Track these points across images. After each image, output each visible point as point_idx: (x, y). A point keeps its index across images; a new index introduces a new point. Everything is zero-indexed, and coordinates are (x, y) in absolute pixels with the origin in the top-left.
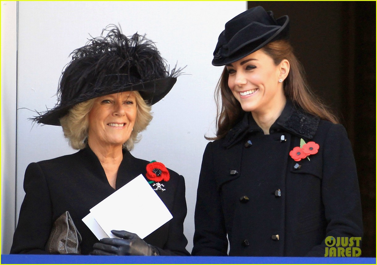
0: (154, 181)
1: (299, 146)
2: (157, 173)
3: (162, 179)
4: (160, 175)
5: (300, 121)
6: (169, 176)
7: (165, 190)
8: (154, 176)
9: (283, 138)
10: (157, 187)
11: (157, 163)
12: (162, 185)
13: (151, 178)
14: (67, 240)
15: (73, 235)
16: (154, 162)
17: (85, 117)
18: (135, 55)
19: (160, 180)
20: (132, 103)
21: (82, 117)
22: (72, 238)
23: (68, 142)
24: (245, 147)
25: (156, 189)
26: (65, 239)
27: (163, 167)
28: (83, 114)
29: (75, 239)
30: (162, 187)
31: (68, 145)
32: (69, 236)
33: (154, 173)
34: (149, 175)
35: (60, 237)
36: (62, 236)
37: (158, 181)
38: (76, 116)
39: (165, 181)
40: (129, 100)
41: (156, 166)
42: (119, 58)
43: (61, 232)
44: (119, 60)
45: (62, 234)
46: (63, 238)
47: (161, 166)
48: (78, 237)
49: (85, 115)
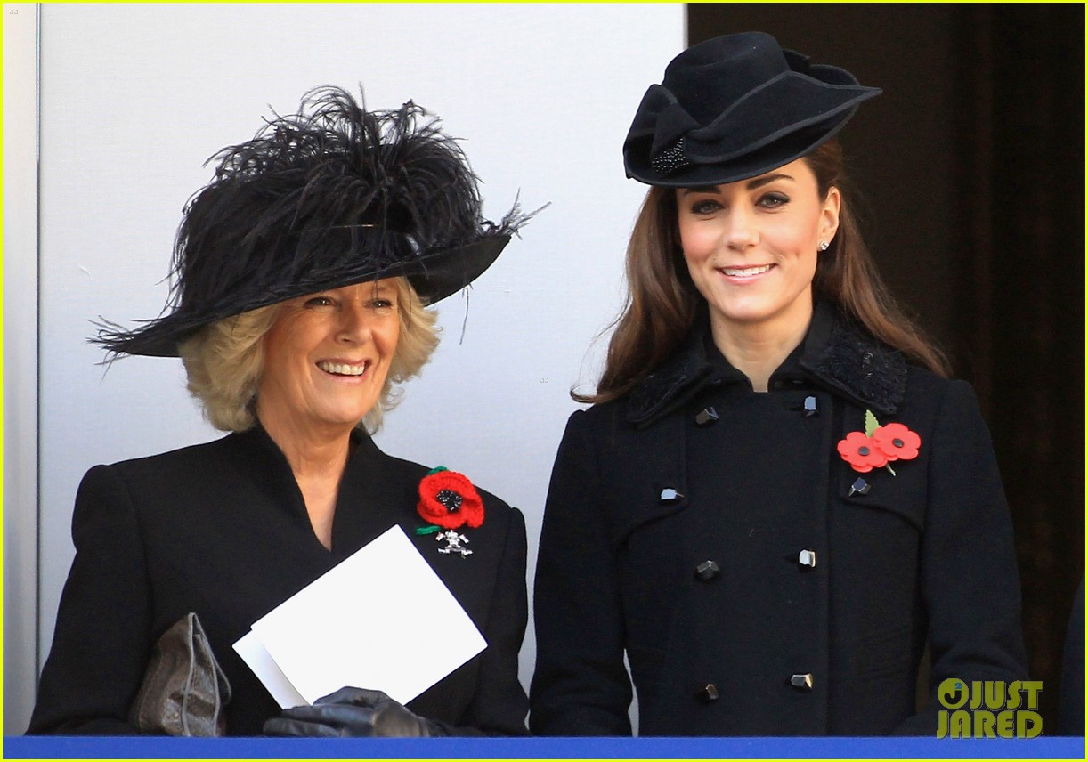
0: (441, 526)
1: (863, 430)
2: (450, 504)
3: (463, 522)
4: (456, 510)
5: (862, 363)
6: (482, 511)
7: (470, 552)
8: (440, 511)
9: (810, 404)
10: (448, 543)
11: (450, 473)
12: (462, 537)
13: (434, 518)
14: (189, 695)
15: (206, 682)
16: (441, 470)
17: (255, 344)
18: (399, 168)
19: (458, 523)
20: (387, 304)
21: (249, 344)
22: (203, 691)
23: (200, 411)
24: (697, 425)
25: (444, 549)
26: (182, 692)
27: (466, 487)
28: (250, 337)
29: (211, 691)
30: (461, 543)
31: (200, 418)
32: (195, 682)
33: (441, 502)
34: (426, 508)
35: (168, 687)
36: (175, 682)
37: (450, 525)
38: (233, 342)
39: (470, 526)
40: (382, 296)
41: (446, 482)
42: (358, 181)
43: (172, 672)
44: (359, 185)
45: (174, 677)
46: (177, 689)
47: (460, 483)
48: (219, 686)
49: (255, 339)
